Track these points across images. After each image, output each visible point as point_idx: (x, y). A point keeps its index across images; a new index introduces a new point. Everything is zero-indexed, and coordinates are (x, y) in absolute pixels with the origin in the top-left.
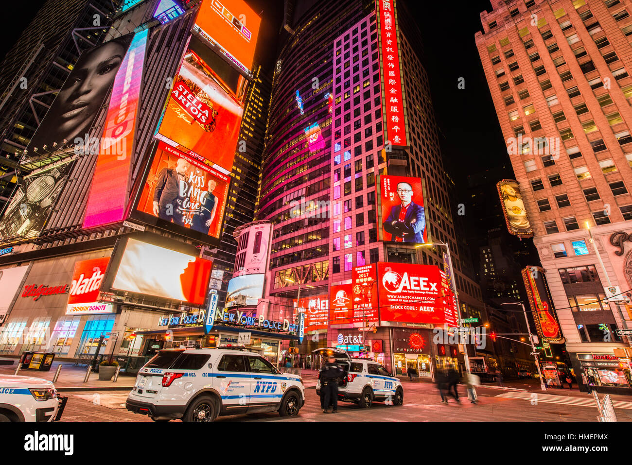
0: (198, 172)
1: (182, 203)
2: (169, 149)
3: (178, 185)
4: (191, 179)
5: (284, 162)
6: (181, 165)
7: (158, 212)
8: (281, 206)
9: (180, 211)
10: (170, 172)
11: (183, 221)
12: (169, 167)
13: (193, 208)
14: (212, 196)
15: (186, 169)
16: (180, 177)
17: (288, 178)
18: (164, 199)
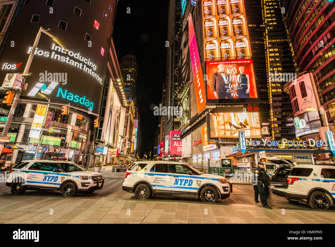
0: (231, 66)
1: (228, 87)
2: (211, 63)
3: (222, 79)
4: (228, 72)
5: (303, 25)
6: (221, 68)
7: (218, 96)
8: (312, 57)
9: (229, 91)
10: (216, 74)
11: (232, 96)
12: (215, 72)
13: (235, 87)
14: (244, 75)
15: (223, 68)
16: (222, 74)
17: (310, 34)
18: (218, 89)
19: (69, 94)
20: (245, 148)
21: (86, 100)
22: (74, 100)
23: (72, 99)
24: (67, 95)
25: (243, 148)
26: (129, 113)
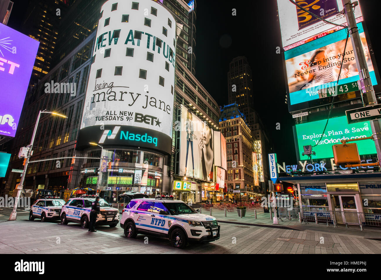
19: (130, 134)
20: (276, 177)
21: (148, 137)
22: (136, 140)
23: (133, 139)
24: (129, 136)
25: (273, 177)
26: (239, 134)
